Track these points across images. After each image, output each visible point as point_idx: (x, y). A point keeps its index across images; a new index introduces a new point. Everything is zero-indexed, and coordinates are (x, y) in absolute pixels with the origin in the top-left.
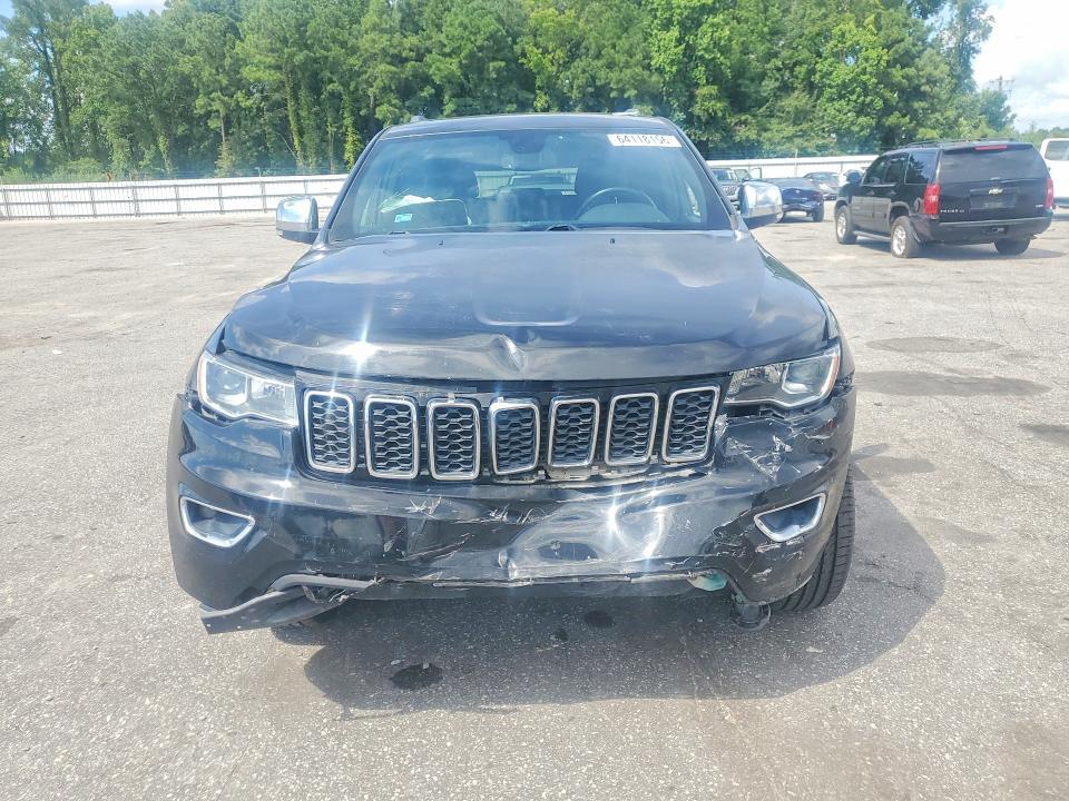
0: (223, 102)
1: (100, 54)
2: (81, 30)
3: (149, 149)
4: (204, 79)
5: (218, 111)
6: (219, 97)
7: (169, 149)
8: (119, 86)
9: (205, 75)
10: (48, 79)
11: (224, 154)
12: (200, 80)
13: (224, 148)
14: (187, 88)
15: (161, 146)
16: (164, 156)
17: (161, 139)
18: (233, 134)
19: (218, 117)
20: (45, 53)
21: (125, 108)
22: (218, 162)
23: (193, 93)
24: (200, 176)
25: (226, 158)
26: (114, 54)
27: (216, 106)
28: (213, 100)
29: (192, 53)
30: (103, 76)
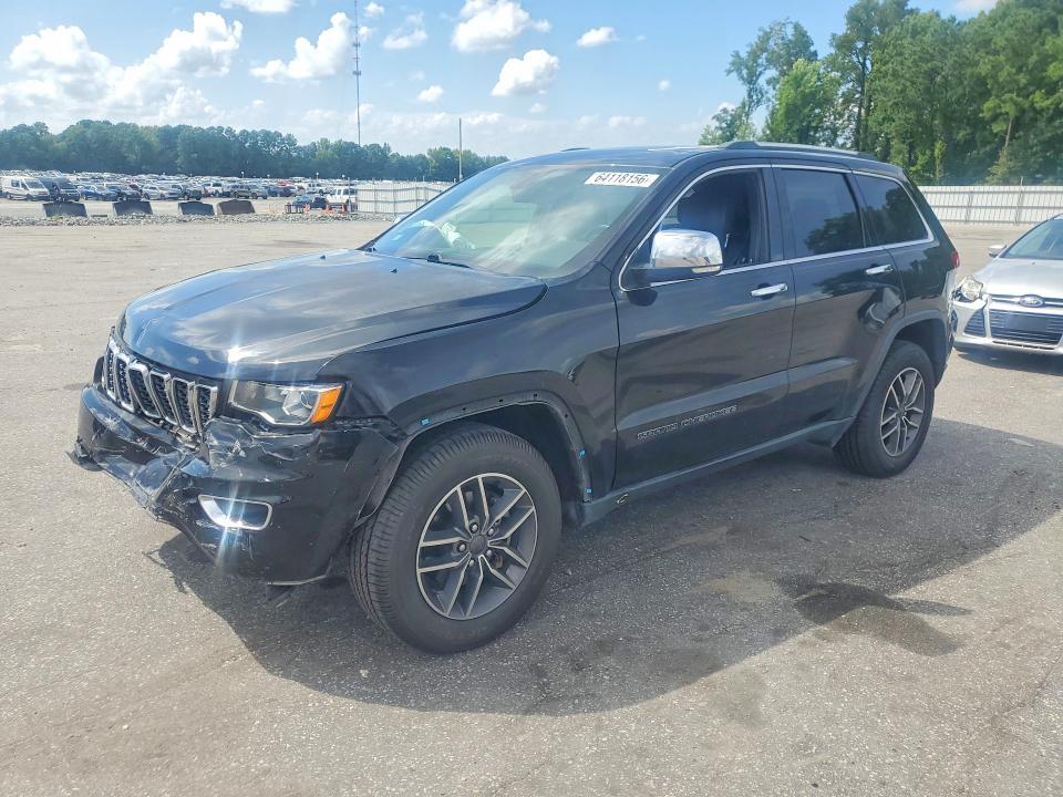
0: (1016, 104)
1: (902, 63)
2: (897, 40)
3: (924, 154)
4: (1001, 80)
5: (1007, 113)
6: (1011, 99)
7: (943, 155)
8: (911, 93)
9: (1003, 76)
10: (860, 89)
11: (1002, 160)
12: (997, 82)
13: (1004, 153)
14: (982, 89)
15: (937, 152)
16: (938, 162)
17: (938, 145)
18: (1020, 137)
19: (1006, 120)
20: (864, 65)
21: (912, 115)
22: (993, 169)
23: (986, 95)
24: (971, 183)
25: (1004, 162)
26: (915, 61)
27: (1008, 108)
28: (1004, 102)
29: (996, 53)
30: (897, 84)
